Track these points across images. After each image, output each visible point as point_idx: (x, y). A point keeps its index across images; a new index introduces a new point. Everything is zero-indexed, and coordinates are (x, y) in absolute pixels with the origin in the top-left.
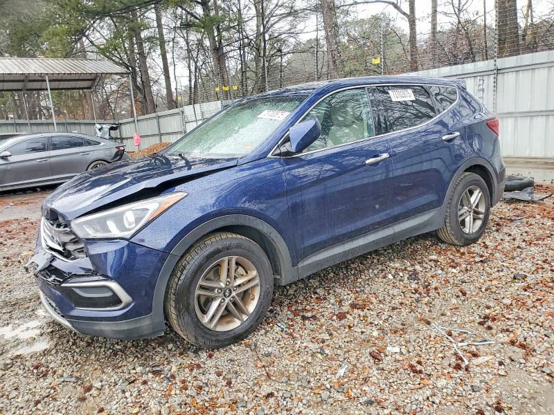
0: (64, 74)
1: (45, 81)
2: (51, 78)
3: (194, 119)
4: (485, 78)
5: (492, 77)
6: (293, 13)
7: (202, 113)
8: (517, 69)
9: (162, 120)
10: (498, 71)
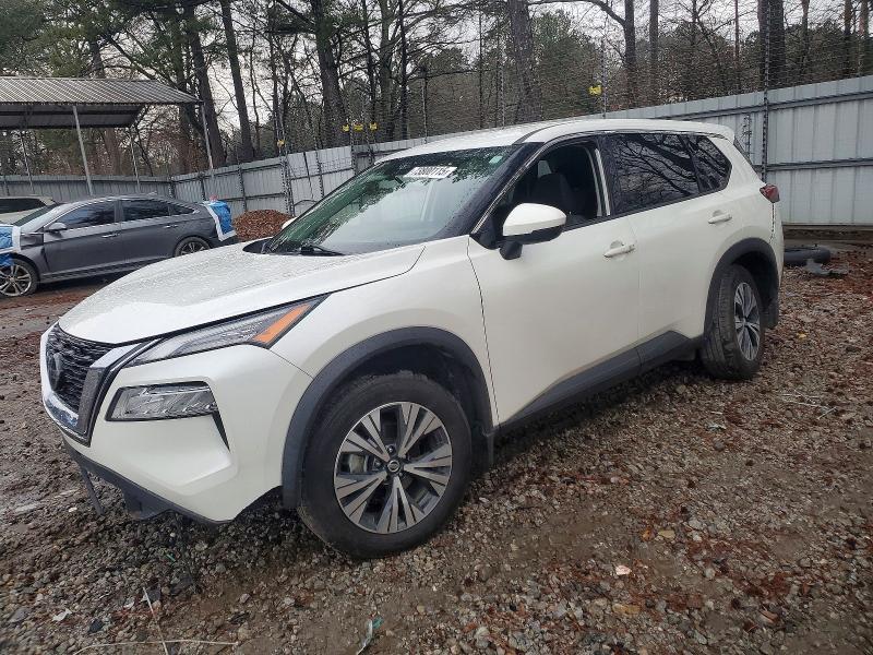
0: (102, 103)
1: (72, 113)
2: (81, 110)
3: (304, 174)
4: (753, 117)
5: (760, 116)
6: (438, 11)
7: (319, 164)
8: (795, 105)
9: (247, 176)
10: (769, 108)
